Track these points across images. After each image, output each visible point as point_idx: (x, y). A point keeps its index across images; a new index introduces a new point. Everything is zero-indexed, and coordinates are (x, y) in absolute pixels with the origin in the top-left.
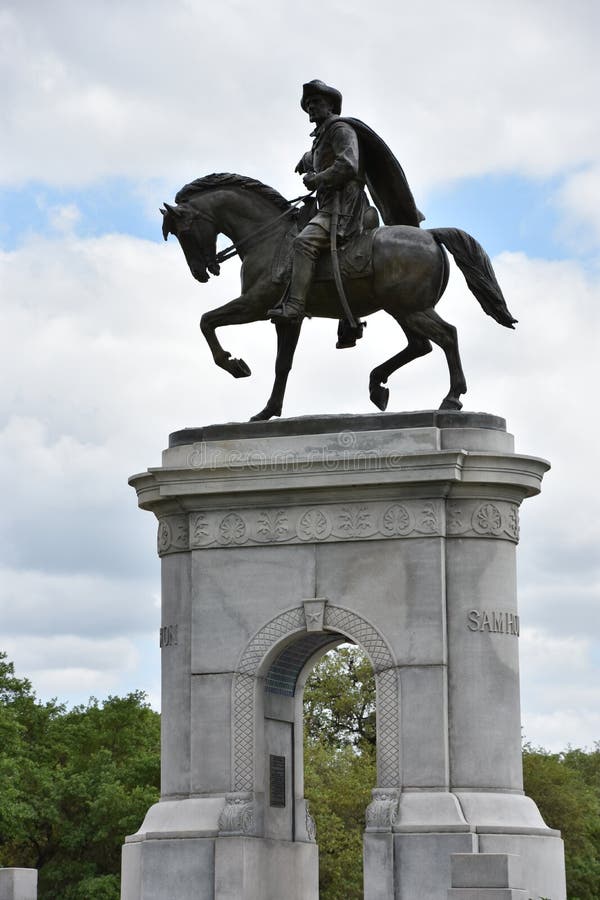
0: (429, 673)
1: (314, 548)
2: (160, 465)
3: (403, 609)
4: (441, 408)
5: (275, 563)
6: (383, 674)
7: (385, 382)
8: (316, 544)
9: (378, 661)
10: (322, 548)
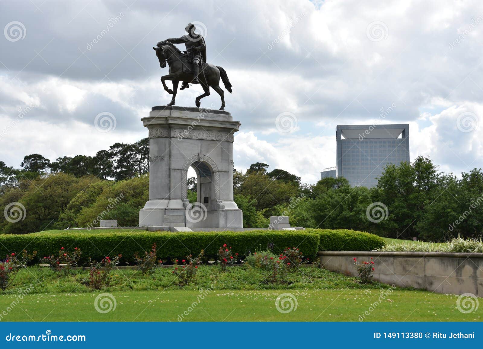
0: (226, 173)
1: (200, 141)
2: (149, 116)
3: (220, 158)
4: (220, 109)
5: (191, 143)
6: (216, 173)
7: (199, 101)
8: (201, 140)
9: (215, 170)
10: (202, 141)
